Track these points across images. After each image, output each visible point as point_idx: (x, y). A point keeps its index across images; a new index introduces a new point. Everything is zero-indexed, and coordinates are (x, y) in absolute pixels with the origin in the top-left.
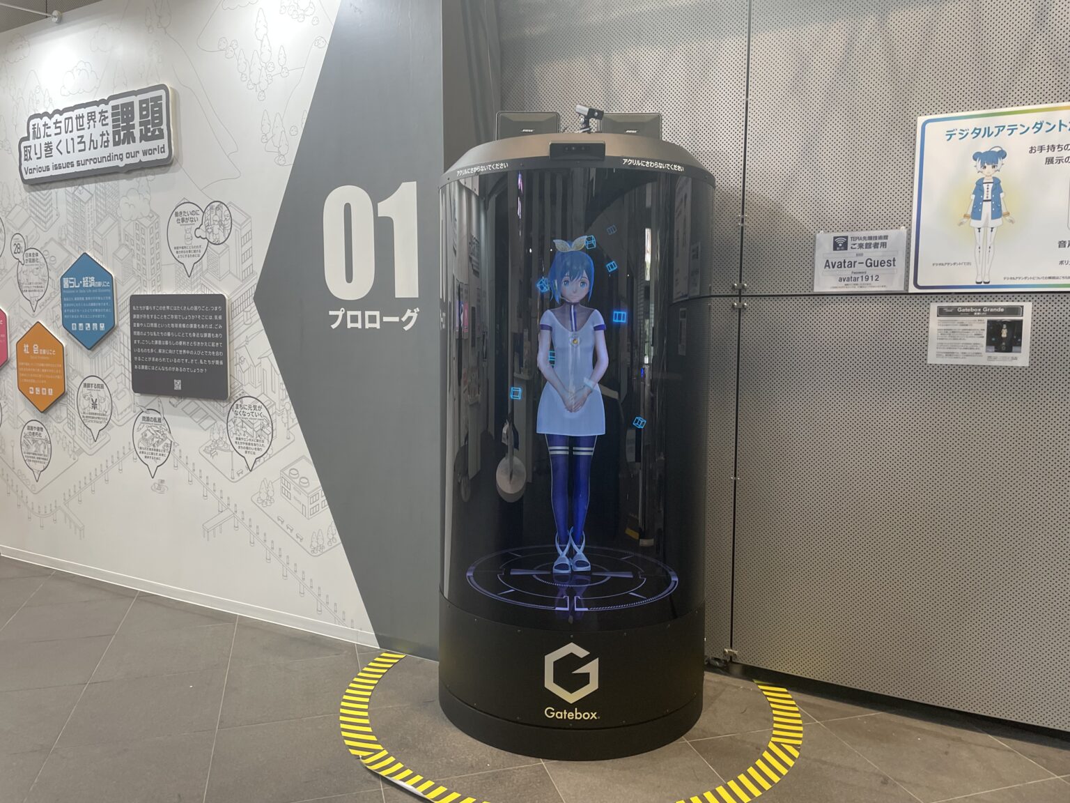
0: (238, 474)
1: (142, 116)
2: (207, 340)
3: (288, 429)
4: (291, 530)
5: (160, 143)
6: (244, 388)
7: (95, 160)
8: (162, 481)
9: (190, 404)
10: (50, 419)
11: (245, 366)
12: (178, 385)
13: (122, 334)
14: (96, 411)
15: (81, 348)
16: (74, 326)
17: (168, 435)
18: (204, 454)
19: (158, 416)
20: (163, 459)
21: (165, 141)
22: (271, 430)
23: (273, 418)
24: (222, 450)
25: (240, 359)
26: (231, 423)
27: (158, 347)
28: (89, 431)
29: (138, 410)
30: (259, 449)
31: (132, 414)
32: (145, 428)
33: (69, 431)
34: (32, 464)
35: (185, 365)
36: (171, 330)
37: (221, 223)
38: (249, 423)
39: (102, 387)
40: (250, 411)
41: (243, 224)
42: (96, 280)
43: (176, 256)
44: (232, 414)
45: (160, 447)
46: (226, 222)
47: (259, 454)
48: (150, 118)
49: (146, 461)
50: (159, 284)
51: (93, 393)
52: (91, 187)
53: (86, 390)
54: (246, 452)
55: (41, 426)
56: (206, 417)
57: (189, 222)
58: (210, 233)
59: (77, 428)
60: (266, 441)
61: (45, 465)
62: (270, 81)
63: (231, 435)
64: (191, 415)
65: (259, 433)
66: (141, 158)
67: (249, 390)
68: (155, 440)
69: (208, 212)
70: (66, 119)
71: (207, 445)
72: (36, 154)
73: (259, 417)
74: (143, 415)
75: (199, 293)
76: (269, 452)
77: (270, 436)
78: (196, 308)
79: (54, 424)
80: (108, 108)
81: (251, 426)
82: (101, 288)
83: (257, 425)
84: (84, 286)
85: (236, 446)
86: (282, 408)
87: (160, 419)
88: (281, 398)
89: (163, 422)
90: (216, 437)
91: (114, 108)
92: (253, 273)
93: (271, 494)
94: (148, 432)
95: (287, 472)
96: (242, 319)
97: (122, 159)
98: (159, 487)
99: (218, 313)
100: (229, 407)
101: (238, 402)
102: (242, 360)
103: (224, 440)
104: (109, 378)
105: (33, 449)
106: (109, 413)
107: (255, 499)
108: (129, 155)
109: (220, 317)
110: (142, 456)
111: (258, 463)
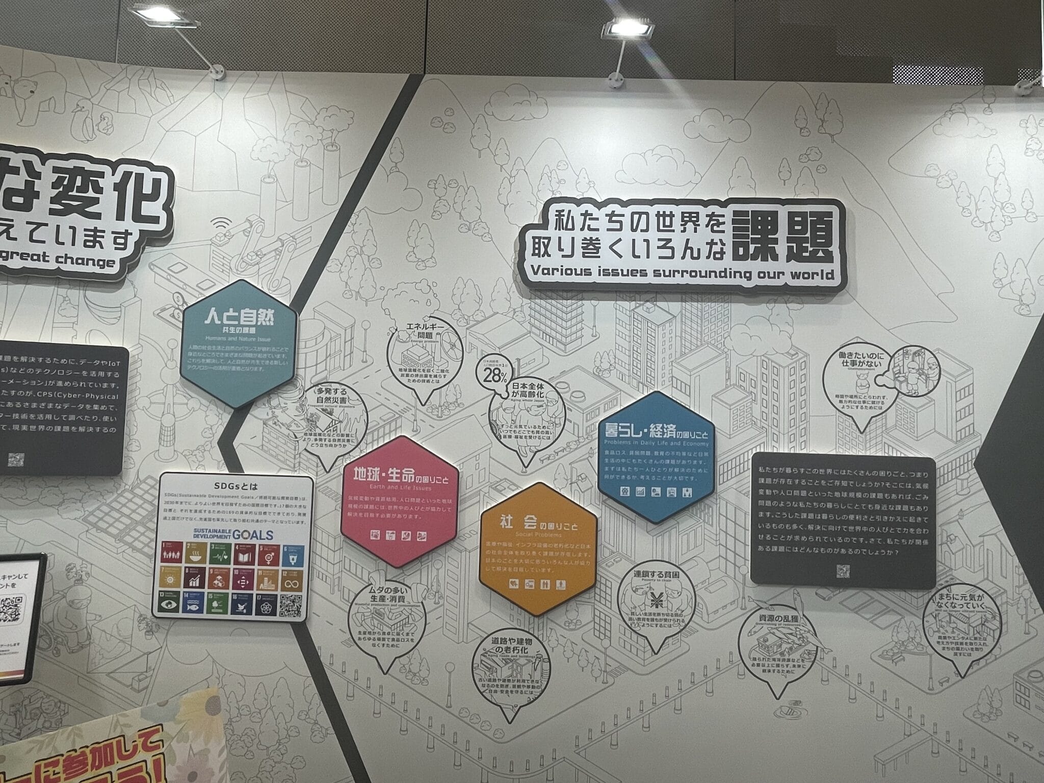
0: (941, 684)
1: (791, 230)
2: (901, 513)
3: (1027, 622)
4: (1031, 748)
5: (827, 267)
6: (955, 573)
7: (693, 273)
8: (797, 703)
9: (857, 596)
10: (551, 625)
11: (955, 547)
12: (843, 572)
13: (723, 503)
14: (660, 610)
15: (634, 521)
16: (624, 491)
17: (812, 639)
18: (882, 661)
19: (791, 613)
20: (799, 672)
21: (836, 266)
22: (998, 624)
23: (1003, 609)
24: (914, 654)
25: (948, 536)
26: (930, 619)
27: (807, 522)
28: (641, 640)
29: (752, 605)
30: (977, 649)
31: (739, 612)
32: (765, 630)
33: (596, 642)
34: (499, 697)
35: (859, 546)
36: (834, 500)
37: (921, 372)
38: (961, 617)
39: (676, 575)
40: (963, 602)
41: (958, 376)
42: (677, 429)
43: (839, 406)
44: (932, 607)
45: (796, 656)
46: (930, 372)
47: (976, 655)
48: (808, 235)
49: (763, 676)
50: (804, 438)
51: (653, 584)
52: (675, 307)
53: (638, 581)
54: (956, 654)
55: (526, 636)
56: (887, 611)
57: (864, 366)
58: (901, 382)
59: (615, 635)
60: (990, 639)
61: (532, 697)
62: (1007, 223)
63: (930, 633)
64: (856, 611)
65: (979, 628)
66: (786, 279)
67: (961, 574)
68: (784, 646)
69: (899, 357)
70: (633, 214)
71: (886, 648)
72: (561, 249)
73: (980, 609)
74: (762, 612)
75: (880, 454)
76: (995, 652)
77: (998, 632)
78: (882, 473)
79: (560, 631)
80: (728, 213)
81: (966, 620)
82: (689, 440)
83: (976, 619)
84: (652, 435)
85: (939, 648)
86: (1016, 596)
87: (795, 619)
88: (1016, 584)
89: (802, 621)
90: (903, 636)
91: (736, 213)
92: (973, 434)
93: (996, 704)
94: (770, 637)
95: (1025, 675)
96: (954, 488)
97: (749, 279)
98: (791, 712)
99: (922, 480)
100: (927, 597)
101: (945, 591)
102: (950, 539)
103: (918, 640)
104: (692, 563)
105: (506, 672)
106: (689, 611)
107: (969, 714)
108: (762, 275)
109: (926, 486)
110: (758, 671)
111: (975, 667)
